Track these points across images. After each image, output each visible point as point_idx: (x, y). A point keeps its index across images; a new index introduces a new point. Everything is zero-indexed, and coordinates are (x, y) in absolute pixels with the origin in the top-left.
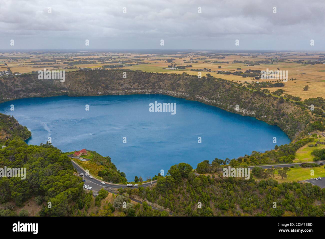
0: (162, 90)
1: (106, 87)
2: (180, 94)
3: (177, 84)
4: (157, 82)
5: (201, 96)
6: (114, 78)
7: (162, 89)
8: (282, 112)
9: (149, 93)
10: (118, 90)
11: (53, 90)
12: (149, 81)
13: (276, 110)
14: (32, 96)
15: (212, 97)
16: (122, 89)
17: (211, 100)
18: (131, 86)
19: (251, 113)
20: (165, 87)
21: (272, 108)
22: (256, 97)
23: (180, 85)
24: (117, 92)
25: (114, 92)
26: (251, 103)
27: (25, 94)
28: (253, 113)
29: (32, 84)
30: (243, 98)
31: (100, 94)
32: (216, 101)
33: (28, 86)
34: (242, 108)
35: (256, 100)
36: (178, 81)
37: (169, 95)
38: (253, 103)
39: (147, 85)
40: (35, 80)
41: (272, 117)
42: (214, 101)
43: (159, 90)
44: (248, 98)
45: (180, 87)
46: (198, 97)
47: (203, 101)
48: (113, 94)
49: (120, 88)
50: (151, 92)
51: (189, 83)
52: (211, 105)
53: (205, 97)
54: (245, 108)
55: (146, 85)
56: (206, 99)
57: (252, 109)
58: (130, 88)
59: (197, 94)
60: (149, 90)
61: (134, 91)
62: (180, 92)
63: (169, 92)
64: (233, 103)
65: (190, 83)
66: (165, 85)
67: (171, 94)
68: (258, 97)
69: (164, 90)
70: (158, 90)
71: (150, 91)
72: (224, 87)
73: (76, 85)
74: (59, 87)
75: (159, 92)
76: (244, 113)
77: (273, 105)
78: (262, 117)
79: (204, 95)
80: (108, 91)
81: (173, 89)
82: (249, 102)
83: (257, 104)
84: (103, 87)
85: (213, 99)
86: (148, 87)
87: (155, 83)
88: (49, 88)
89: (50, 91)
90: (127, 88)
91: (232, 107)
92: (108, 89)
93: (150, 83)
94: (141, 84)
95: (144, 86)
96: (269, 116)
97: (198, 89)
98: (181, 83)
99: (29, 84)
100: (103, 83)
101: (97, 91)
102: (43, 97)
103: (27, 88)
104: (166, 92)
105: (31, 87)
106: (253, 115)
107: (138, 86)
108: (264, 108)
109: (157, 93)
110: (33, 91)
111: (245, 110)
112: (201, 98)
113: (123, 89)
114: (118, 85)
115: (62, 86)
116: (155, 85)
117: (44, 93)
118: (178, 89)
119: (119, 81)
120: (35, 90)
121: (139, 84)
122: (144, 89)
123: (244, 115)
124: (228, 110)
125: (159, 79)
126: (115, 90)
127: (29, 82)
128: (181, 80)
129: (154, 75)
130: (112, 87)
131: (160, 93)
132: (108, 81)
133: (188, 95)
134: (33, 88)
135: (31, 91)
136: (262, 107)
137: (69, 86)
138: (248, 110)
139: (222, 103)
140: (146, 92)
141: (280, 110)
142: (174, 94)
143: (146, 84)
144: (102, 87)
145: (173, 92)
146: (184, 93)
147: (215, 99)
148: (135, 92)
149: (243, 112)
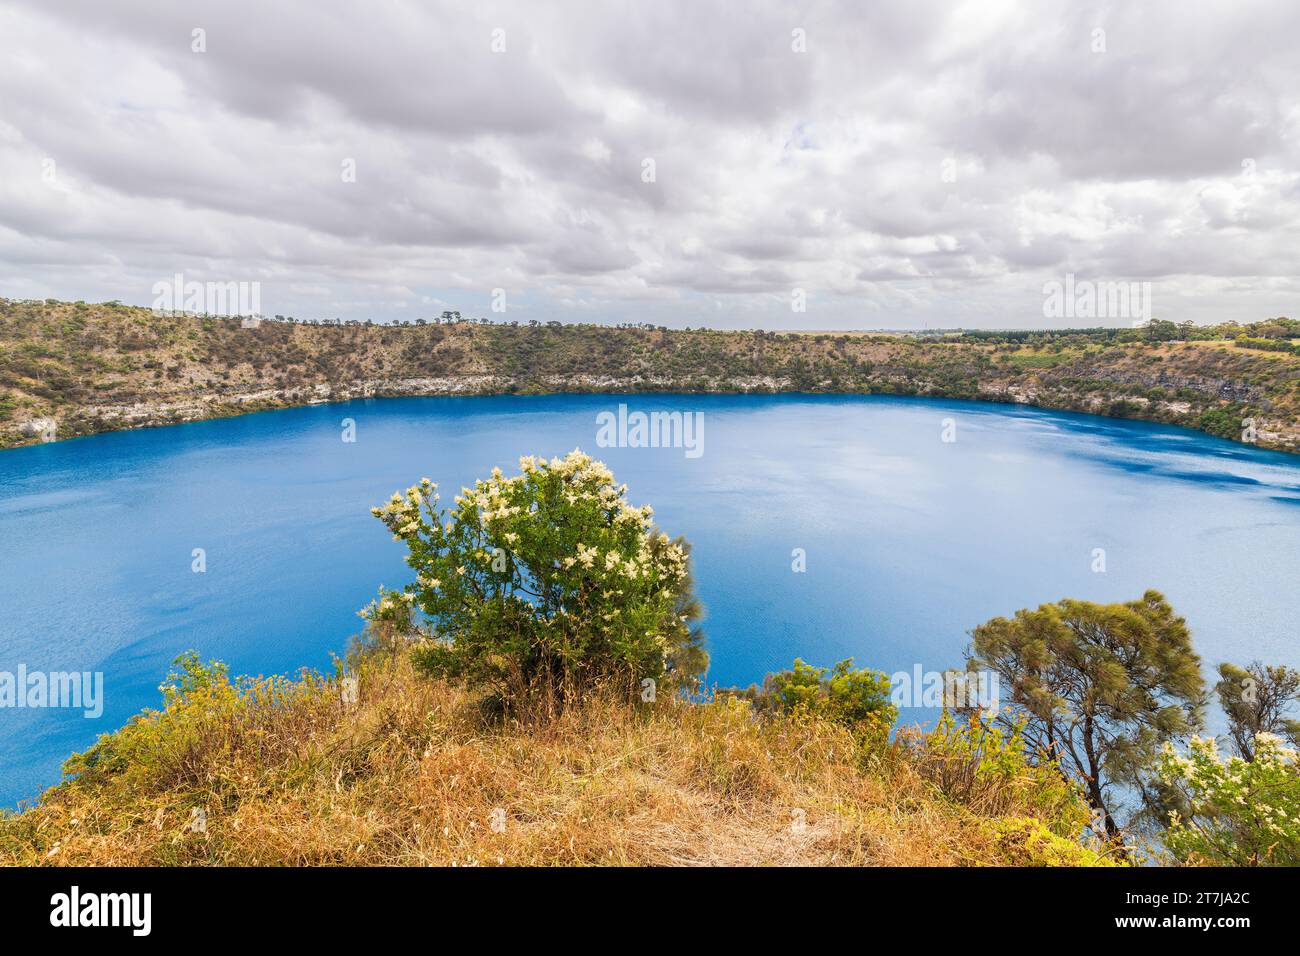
0: (369, 384)
2: (478, 381)
3: (443, 352)
4: (334, 353)
5: (571, 377)
7: (373, 377)
9: (324, 398)
10: (161, 397)
12: (297, 351)
15: (622, 370)
16: (185, 392)
17: (625, 379)
18: (225, 376)
19: (783, 383)
20: (381, 368)
23: (458, 351)
24: (164, 408)
25: (136, 411)
28: (786, 382)
32: (643, 378)
34: (755, 375)
35: (768, 352)
36: (438, 340)
37: (424, 392)
38: (771, 361)
39: (302, 369)
42: (636, 380)
43: (359, 382)
44: (750, 349)
45: (466, 360)
46: (556, 380)
47: (588, 386)
48: (137, 421)
49: (172, 390)
50: (331, 396)
53: (591, 373)
54: (763, 375)
55: (292, 370)
56: (596, 379)
57: (779, 374)
58: (224, 386)
59: (549, 374)
60: (318, 387)
61: (247, 398)
62: (476, 374)
63: (413, 383)
65: (495, 344)
66: (378, 362)
67: (433, 388)
68: (770, 345)
69: (380, 381)
70: (357, 386)
71: (324, 389)
72: (644, 336)
75: (362, 393)
77: (828, 354)
79: (581, 371)
80: (93, 410)
81: (438, 372)
82: (762, 360)
83: (779, 361)
84: (40, 393)
85: (630, 375)
86: (305, 376)
87: (326, 358)
90: (209, 385)
91: (722, 380)
92: (85, 398)
93: (307, 361)
94: (268, 366)
95: (283, 372)
98: (455, 346)
100: (26, 372)
104: (400, 385)
106: (786, 387)
107: (260, 376)
108: (809, 366)
109: (356, 396)
111: (767, 379)
112: (573, 382)
113: (192, 390)
114: (151, 375)
116: (331, 366)
118: (458, 366)
119: (141, 356)
121: (258, 366)
122: (293, 385)
125: (335, 341)
126: (143, 401)
128: (451, 339)
129: (303, 327)
130: (109, 388)
131: (367, 394)
132: (52, 355)
133: (509, 380)
138: (776, 379)
139: (671, 377)
140: (308, 397)
141: (854, 360)
142: (452, 388)
143: (291, 363)
145: (439, 381)
146: (490, 378)
147: (640, 373)
148: (256, 403)
149: (765, 384)
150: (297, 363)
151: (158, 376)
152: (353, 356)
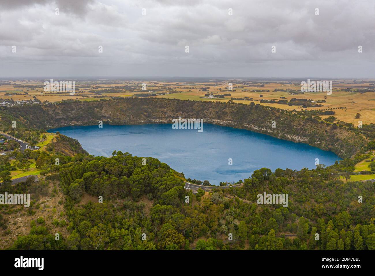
1: (149, 116)
2: (227, 122)
3: (223, 112)
4: (201, 110)
5: (249, 124)
6: (156, 106)
7: (207, 118)
8: (336, 137)
10: (161, 118)
11: (94, 119)
12: (193, 109)
13: (330, 136)
14: (73, 124)
15: (262, 125)
16: (165, 117)
17: (261, 128)
18: (175, 114)
19: (304, 140)
20: (210, 115)
21: (325, 133)
22: (308, 124)
23: (226, 113)
24: (161, 120)
25: (157, 120)
26: (304, 129)
27: (66, 122)
28: (306, 139)
29: (72, 112)
30: (295, 125)
31: (143, 123)
32: (266, 129)
33: (69, 114)
34: (294, 134)
35: (308, 126)
36: (224, 109)
37: (215, 123)
38: (305, 130)
39: (191, 114)
40: (75, 108)
41: (326, 143)
42: (263, 129)
43: (203, 118)
44: (299, 124)
45: (226, 116)
46: (246, 125)
47: (252, 129)
48: (156, 122)
49: (163, 117)
51: (235, 111)
52: (261, 133)
53: (254, 124)
54: (297, 135)
55: (189, 114)
56: (255, 127)
57: (304, 136)
58: (174, 117)
59: (245, 123)
62: (227, 120)
63: (214, 120)
64: (284, 130)
65: (237, 111)
66: (210, 113)
67: (217, 122)
68: (310, 124)
69: (208, 119)
72: (274, 114)
73: (118, 113)
74: (100, 116)
76: (297, 140)
77: (326, 131)
78: (316, 143)
79: (253, 123)
80: (151, 119)
81: (219, 117)
82: (301, 129)
83: (309, 131)
84: (146, 116)
85: (262, 127)
86: (192, 116)
87: (199, 111)
88: (90, 116)
89: (91, 120)
90: (171, 116)
91: (283, 134)
92: (151, 117)
93: (194, 112)
94: (185, 112)
95: (188, 114)
96: (323, 141)
97: (246, 117)
98: (227, 111)
99: (70, 112)
100: (146, 112)
101: (140, 119)
102: (85, 125)
103: (68, 117)
104: (212, 120)
105: (72, 115)
106: (306, 141)
107: (182, 115)
108: (318, 135)
110: (74, 119)
111: (297, 137)
112: (249, 127)
113: (167, 117)
114: (161, 113)
115: (103, 114)
116: (199, 114)
117: (86, 121)
118: (224, 117)
119: (162, 110)
120: (76, 118)
121: (183, 112)
122: (188, 117)
123: (297, 141)
124: (280, 137)
125: (203, 107)
126: (158, 119)
127: (69, 110)
128: (227, 109)
129: (198, 103)
130: (155, 115)
132: (151, 109)
133: (235, 123)
134: (73, 116)
135: (72, 119)
136: (315, 133)
137: (110, 114)
138: (300, 137)
139: (272, 130)
141: (334, 136)
142: (220, 123)
143: (190, 112)
144: (144, 115)
145: (219, 120)
146: (230, 122)
147: (265, 127)
149: (295, 139)
150: (191, 112)
151: (162, 114)
152: (205, 111)
